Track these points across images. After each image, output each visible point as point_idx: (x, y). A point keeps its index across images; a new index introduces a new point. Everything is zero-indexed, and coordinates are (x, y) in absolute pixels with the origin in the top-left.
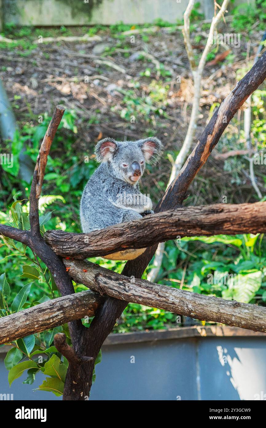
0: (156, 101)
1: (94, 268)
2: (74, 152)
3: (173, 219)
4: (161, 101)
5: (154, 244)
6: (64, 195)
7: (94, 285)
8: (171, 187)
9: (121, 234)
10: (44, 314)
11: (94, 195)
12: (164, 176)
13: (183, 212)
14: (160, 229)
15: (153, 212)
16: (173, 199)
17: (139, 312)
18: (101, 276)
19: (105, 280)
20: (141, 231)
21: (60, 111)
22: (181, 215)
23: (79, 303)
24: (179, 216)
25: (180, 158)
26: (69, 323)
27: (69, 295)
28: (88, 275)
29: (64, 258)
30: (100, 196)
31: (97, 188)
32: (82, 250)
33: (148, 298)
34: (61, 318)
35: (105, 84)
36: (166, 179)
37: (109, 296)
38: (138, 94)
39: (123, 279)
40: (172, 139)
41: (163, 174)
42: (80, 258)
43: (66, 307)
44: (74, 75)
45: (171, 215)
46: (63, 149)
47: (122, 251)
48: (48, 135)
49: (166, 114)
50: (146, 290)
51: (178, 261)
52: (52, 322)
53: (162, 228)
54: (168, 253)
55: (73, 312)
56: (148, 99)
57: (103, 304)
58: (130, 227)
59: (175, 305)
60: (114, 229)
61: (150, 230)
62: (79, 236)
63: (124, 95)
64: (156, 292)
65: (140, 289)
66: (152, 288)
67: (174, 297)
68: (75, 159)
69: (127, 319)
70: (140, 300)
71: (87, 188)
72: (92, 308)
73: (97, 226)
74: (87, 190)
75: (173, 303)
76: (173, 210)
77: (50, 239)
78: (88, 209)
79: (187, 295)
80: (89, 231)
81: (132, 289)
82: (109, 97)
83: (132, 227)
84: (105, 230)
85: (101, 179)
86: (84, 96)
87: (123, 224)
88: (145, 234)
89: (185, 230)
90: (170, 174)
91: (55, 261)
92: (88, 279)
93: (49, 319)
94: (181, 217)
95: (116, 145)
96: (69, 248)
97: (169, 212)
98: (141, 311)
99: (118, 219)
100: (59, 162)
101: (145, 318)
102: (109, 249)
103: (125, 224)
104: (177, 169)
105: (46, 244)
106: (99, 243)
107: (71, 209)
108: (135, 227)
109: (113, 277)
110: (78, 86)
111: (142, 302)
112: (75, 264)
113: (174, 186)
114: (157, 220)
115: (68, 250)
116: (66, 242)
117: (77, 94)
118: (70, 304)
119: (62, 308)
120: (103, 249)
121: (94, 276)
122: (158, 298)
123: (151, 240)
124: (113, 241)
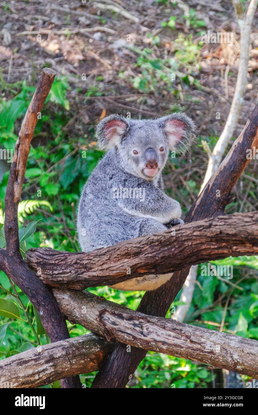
0: (184, 63)
1: (98, 303)
2: (66, 138)
3: (212, 231)
4: (191, 63)
5: (185, 267)
6: (51, 200)
7: (98, 326)
8: (209, 186)
9: (137, 253)
10: (26, 368)
11: (98, 197)
12: (196, 173)
13: (227, 221)
14: (193, 246)
15: (182, 222)
16: (211, 203)
17: (159, 368)
18: (107, 313)
19: (113, 319)
20: (166, 248)
21: (49, 77)
22: (224, 225)
23: (77, 352)
24: (221, 227)
25: (219, 147)
26: (62, 380)
27: (61, 341)
28: (89, 313)
29: (55, 288)
30: (106, 199)
31: (102, 187)
32: (81, 276)
33: (176, 345)
34: (50, 373)
35: (110, 39)
36: (198, 178)
37: (120, 342)
38: (158, 53)
39: (139, 318)
40: (208, 119)
41: (195, 169)
42: (78, 287)
43: (57, 358)
44: (65, 25)
45: (210, 226)
46: (50, 133)
47: (139, 278)
48: (31, 111)
49: (198, 83)
50: (172, 334)
51: (216, 295)
52: (38, 379)
53: (197, 244)
54: (202, 283)
55: (67, 366)
56: (172, 61)
57: (111, 353)
58: (150, 244)
59: (214, 354)
60: (128, 246)
61: (179, 247)
62: (76, 256)
63: (137, 54)
64: (187, 336)
65: (164, 331)
66: (181, 330)
67: (212, 343)
68: (66, 147)
69: (142, 378)
70: (165, 347)
71: (86, 188)
72: (94, 359)
73: (102, 243)
74: (88, 191)
75: (212, 352)
76: (212, 218)
77: (34, 260)
78: (89, 218)
79: (231, 340)
80: (91, 249)
81: (153, 332)
82: (116, 57)
83: (153, 242)
84: (114, 247)
85: (107, 175)
86: (80, 57)
87: (141, 239)
88: (171, 253)
89: (229, 247)
90: (205, 169)
91: (41, 292)
92: (89, 318)
93: (33, 375)
94: (224, 229)
95: (127, 125)
96: (61, 274)
97: (206, 222)
98: (163, 366)
99: (133, 231)
100: (43, 152)
101: (168, 376)
102: (119, 275)
103: (143, 239)
104: (215, 162)
105: (28, 268)
106: (105, 266)
107: (62, 220)
108: (157, 243)
109: (125, 315)
110: (71, 42)
111: (167, 350)
112: (70, 296)
113: (214, 184)
114: (189, 232)
115: (61, 277)
116: (57, 265)
117: (69, 52)
118: (64, 353)
119: (51, 359)
120: (111, 274)
121: (98, 313)
122: (190, 345)
123: (181, 261)
124: (125, 264)
